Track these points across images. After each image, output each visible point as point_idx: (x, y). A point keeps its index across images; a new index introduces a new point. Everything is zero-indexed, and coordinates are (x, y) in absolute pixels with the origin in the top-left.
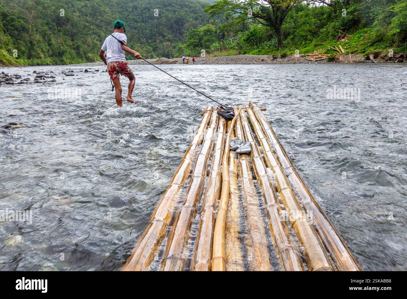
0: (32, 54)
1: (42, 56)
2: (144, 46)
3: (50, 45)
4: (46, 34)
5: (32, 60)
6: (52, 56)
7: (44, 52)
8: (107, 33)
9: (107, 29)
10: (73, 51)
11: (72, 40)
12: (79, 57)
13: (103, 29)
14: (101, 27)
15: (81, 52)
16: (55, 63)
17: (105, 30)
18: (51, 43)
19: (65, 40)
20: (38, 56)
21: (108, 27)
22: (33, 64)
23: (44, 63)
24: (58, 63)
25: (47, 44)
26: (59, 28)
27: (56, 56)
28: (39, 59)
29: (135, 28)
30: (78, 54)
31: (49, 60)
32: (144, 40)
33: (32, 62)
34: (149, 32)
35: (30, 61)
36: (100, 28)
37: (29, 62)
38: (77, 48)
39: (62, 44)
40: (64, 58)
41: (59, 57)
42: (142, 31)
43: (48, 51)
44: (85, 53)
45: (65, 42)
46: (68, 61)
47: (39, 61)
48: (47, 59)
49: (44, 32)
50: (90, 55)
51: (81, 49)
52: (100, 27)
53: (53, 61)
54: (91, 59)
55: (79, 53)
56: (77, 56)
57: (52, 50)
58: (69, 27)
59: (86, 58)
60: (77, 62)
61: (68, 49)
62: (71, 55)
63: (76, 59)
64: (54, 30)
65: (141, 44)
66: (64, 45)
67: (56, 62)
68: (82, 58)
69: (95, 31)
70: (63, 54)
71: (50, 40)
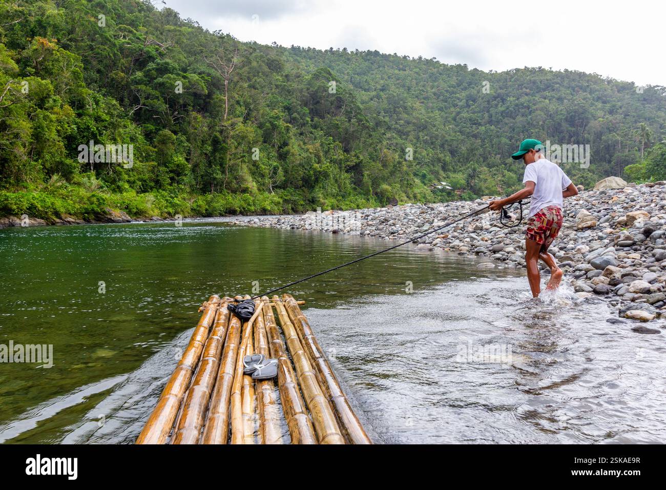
0: (215, 179)
1: (252, 184)
2: (497, 170)
3: (283, 157)
4: (274, 127)
5: (209, 197)
6: (283, 186)
7: (263, 176)
8: (418, 145)
9: (418, 138)
10: (345, 175)
11: (346, 151)
12: (360, 193)
13: (411, 137)
14: (407, 134)
15: (366, 179)
16: (290, 206)
17: (415, 141)
18: (288, 152)
19: (326, 148)
20: (236, 186)
21: (421, 134)
22: (210, 210)
23: (253, 208)
24: (301, 208)
25: (274, 153)
26: (316, 119)
27: (296, 188)
28: (239, 196)
29: (475, 136)
30: (359, 185)
31: (271, 198)
32: (497, 159)
33: (208, 203)
34: (508, 141)
35: (201, 201)
36: (404, 137)
37: (200, 203)
38: (356, 169)
39: (319, 157)
40: (319, 194)
41: (305, 190)
42: (491, 142)
43: (275, 173)
44: (375, 182)
45: (326, 152)
46: (329, 201)
47: (236, 201)
48: (266, 194)
49: (270, 122)
50: (385, 186)
51: (366, 173)
52: (404, 135)
53: (286, 201)
54: (388, 198)
55: (361, 181)
56: (355, 189)
57: (286, 171)
58: (340, 119)
59: (376, 194)
60: (353, 205)
61: (333, 170)
62: (339, 187)
63: (352, 198)
64: (304, 125)
65: (490, 167)
66: (323, 159)
67: (294, 203)
68: (367, 193)
69: (394, 141)
70: (317, 180)
71: (285, 144)
